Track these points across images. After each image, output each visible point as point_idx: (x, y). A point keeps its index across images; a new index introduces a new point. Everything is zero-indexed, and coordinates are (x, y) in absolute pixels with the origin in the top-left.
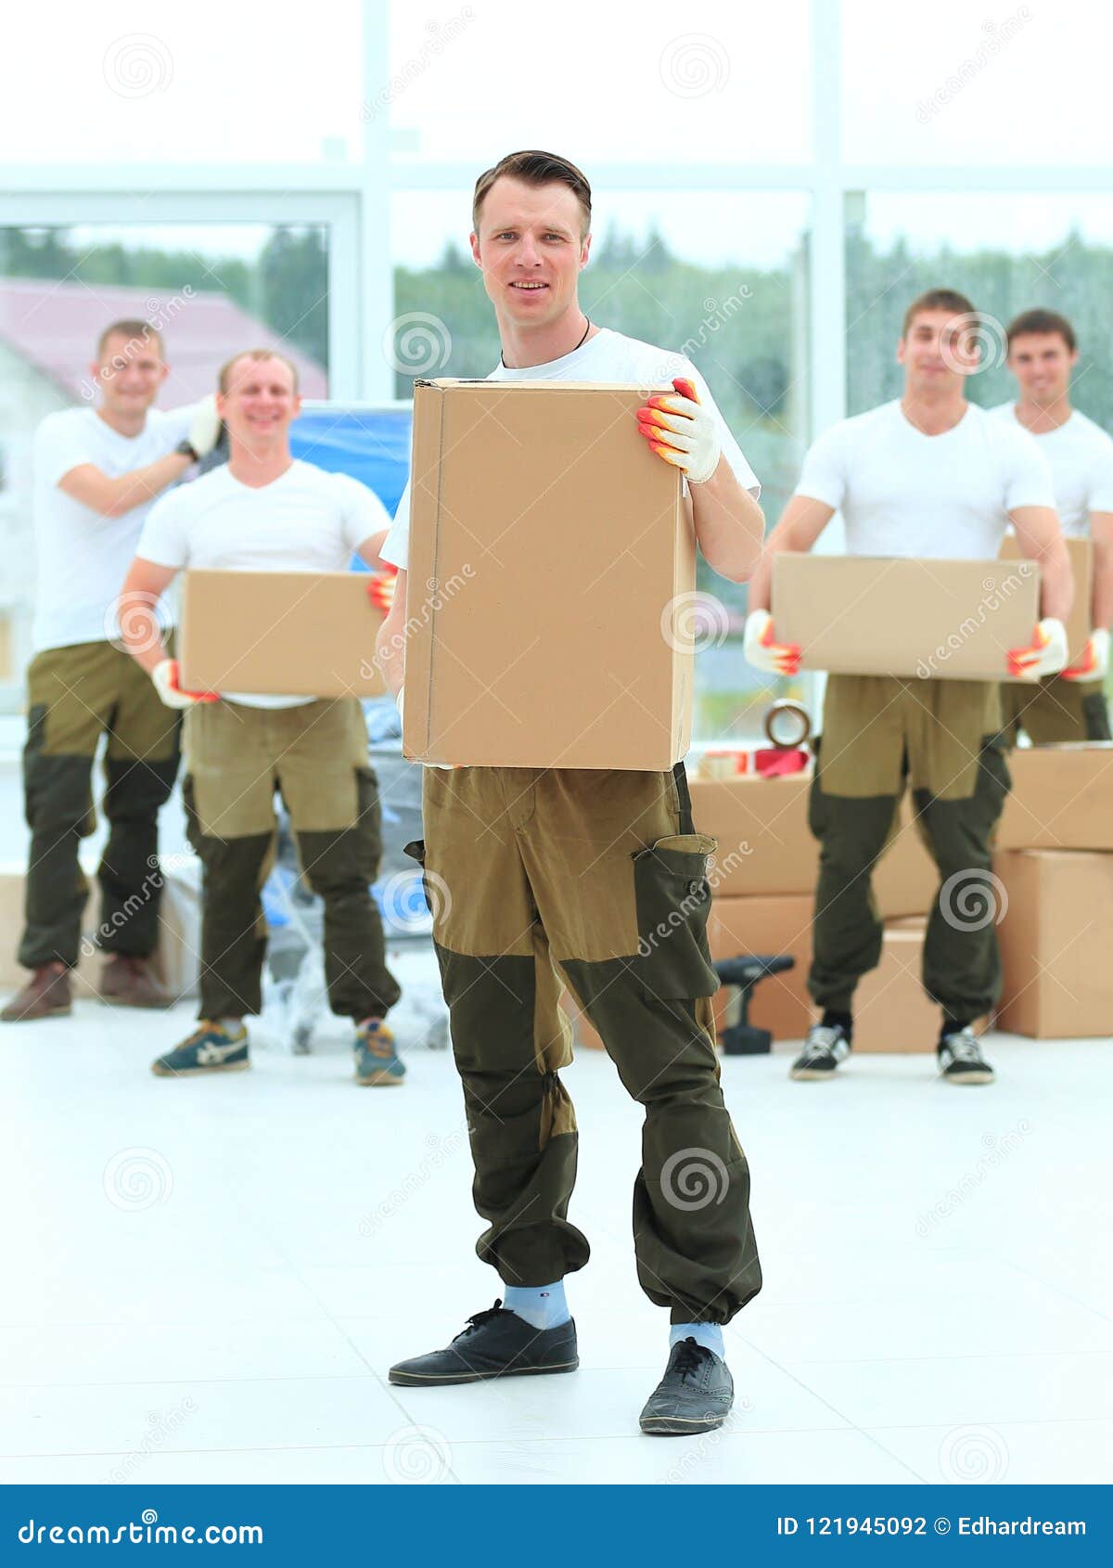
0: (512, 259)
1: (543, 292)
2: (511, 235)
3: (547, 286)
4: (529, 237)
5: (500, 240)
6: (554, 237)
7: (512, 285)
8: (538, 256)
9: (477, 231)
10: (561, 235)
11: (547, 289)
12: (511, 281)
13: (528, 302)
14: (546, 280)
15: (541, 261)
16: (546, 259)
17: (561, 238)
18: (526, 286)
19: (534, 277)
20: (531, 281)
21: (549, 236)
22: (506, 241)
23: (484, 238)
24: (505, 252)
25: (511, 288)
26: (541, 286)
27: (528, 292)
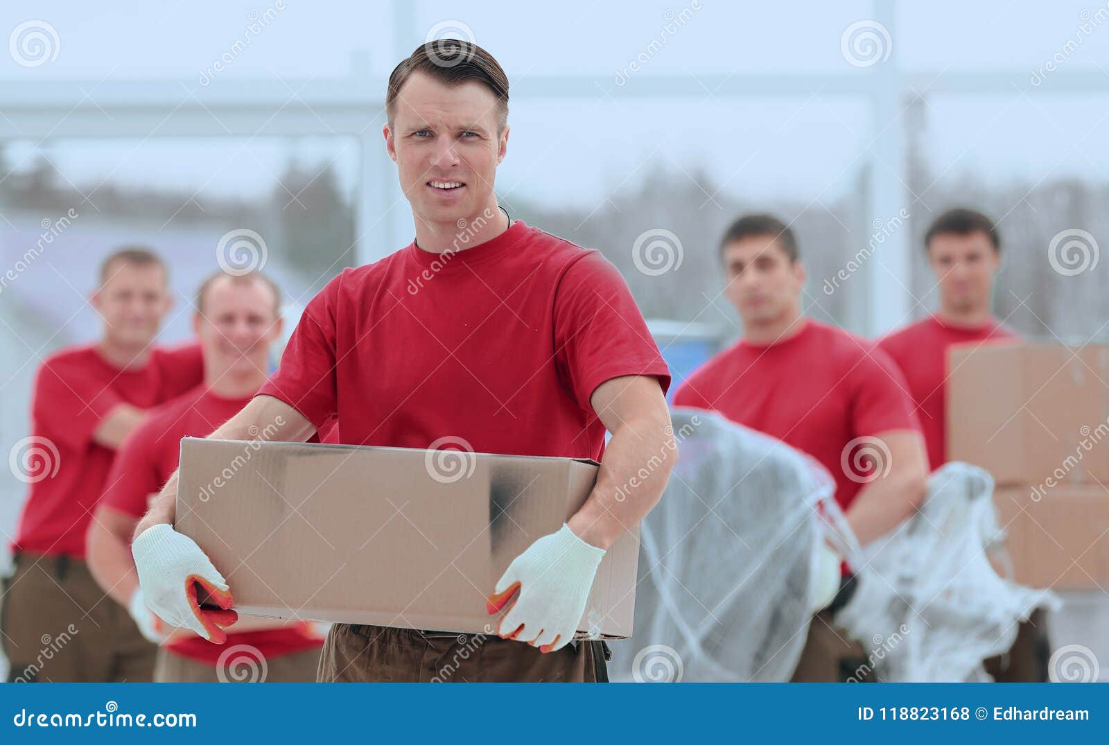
0: (428, 156)
1: (461, 191)
2: (427, 134)
3: (463, 185)
4: (445, 137)
5: (415, 137)
6: (471, 134)
7: (428, 184)
8: (455, 157)
9: (391, 125)
10: (479, 133)
11: (463, 189)
12: (427, 179)
13: (445, 203)
14: (463, 179)
15: (457, 161)
16: (461, 157)
17: (478, 135)
18: (442, 186)
19: (451, 177)
20: (447, 182)
21: (465, 135)
22: (421, 139)
23: (398, 135)
24: (419, 151)
25: (429, 189)
26: (458, 186)
27: (446, 193)
